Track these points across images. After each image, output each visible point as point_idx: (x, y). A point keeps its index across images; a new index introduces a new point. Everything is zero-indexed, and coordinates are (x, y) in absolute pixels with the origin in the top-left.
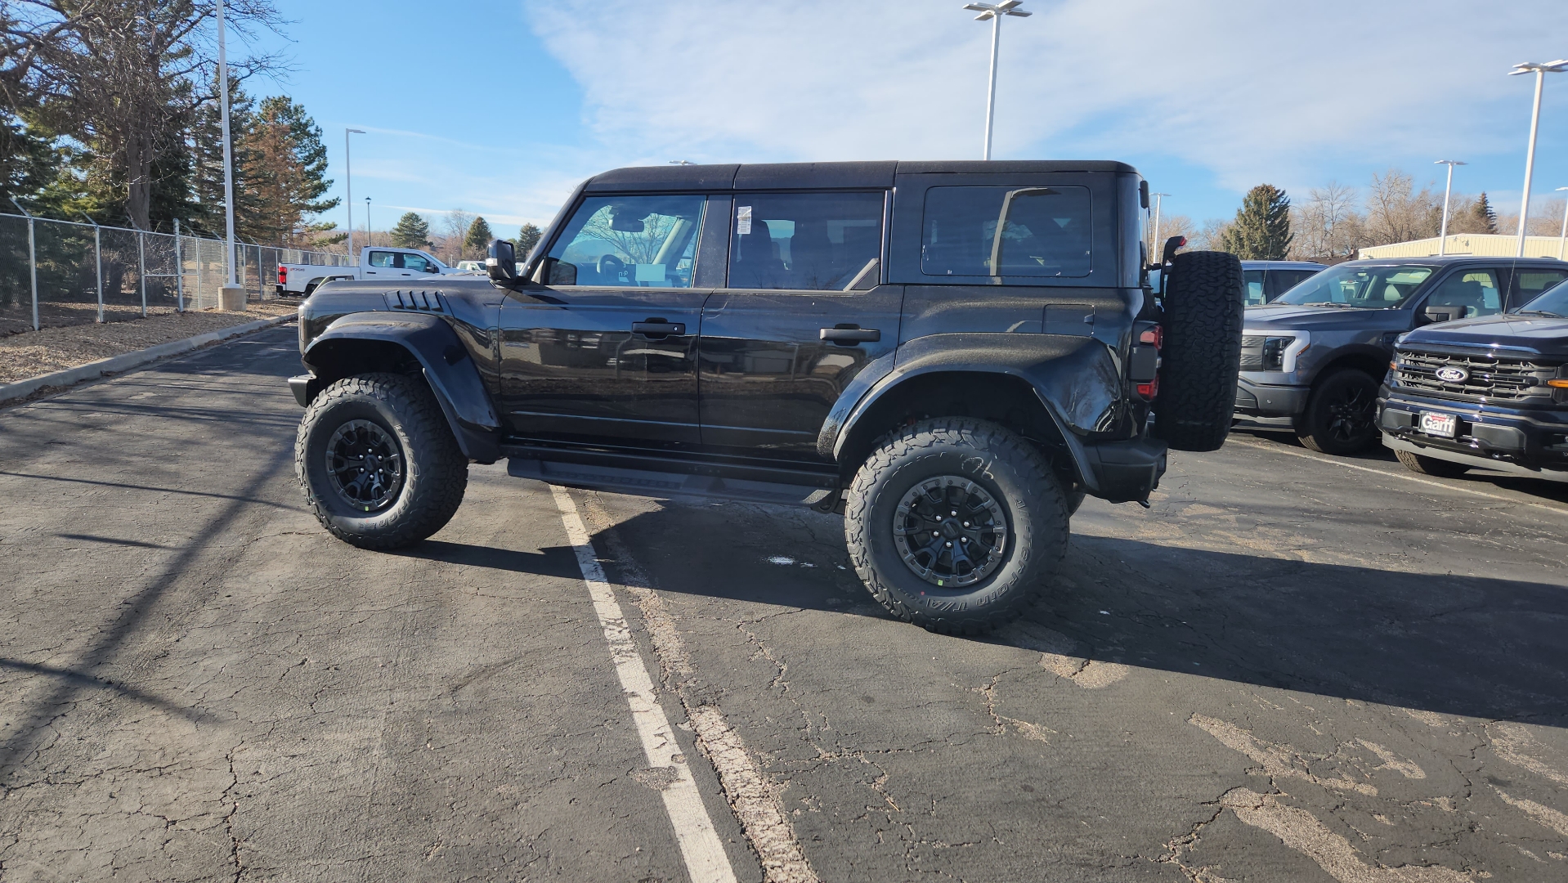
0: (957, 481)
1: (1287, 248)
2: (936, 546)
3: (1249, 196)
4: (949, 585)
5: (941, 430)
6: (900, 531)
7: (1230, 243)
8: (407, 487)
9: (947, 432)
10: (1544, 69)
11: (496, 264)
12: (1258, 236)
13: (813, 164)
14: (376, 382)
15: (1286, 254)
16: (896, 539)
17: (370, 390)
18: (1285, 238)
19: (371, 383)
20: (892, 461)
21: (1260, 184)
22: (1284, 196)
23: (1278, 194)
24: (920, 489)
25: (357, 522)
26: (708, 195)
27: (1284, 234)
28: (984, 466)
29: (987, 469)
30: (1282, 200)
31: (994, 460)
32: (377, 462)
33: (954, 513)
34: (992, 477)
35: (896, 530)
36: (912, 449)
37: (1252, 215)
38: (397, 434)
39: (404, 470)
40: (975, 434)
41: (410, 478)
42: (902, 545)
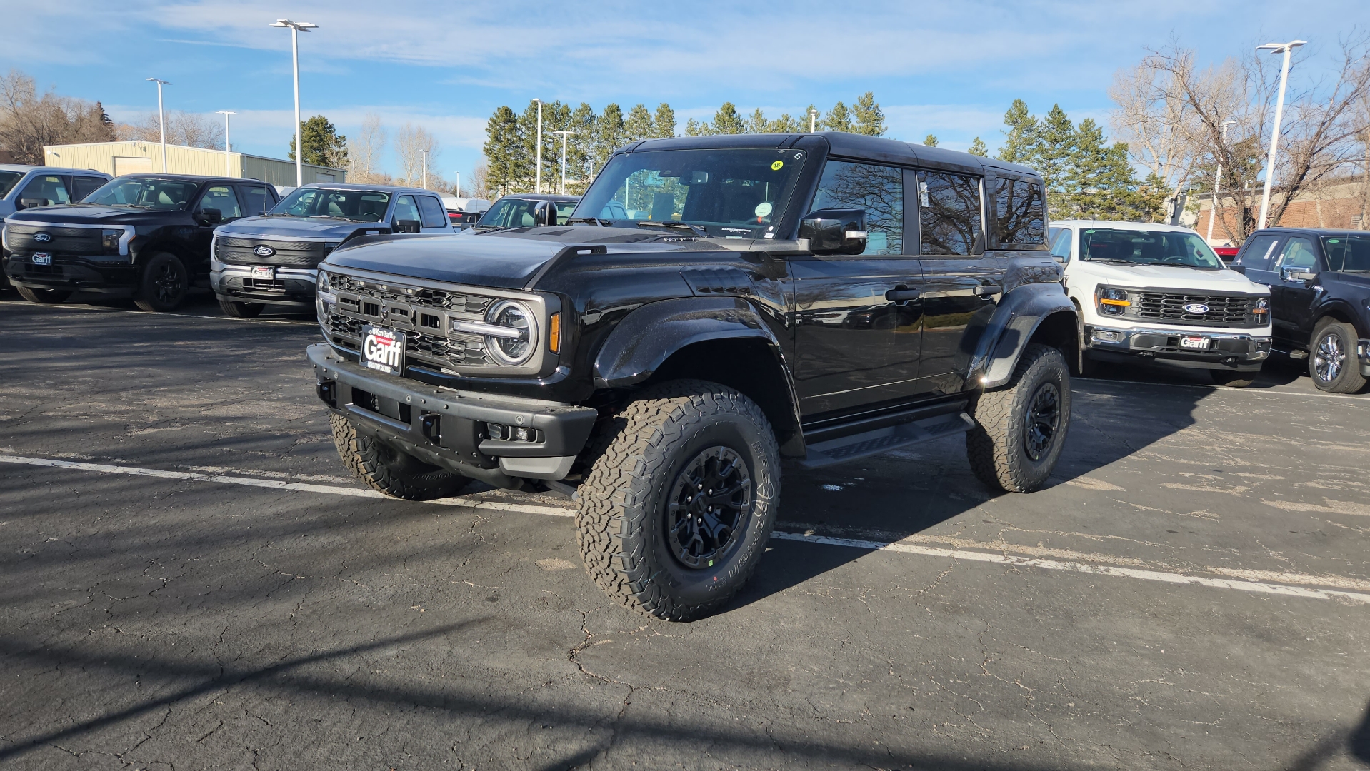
0: (1049, 386)
4: (1041, 457)
5: (1046, 355)
6: (1029, 429)
8: (757, 515)
24: (1037, 396)
25: (706, 587)
28: (1058, 373)
29: (1060, 375)
34: (1061, 380)
38: (752, 453)
39: (754, 496)
40: (1055, 353)
41: (760, 504)
42: (1027, 439)
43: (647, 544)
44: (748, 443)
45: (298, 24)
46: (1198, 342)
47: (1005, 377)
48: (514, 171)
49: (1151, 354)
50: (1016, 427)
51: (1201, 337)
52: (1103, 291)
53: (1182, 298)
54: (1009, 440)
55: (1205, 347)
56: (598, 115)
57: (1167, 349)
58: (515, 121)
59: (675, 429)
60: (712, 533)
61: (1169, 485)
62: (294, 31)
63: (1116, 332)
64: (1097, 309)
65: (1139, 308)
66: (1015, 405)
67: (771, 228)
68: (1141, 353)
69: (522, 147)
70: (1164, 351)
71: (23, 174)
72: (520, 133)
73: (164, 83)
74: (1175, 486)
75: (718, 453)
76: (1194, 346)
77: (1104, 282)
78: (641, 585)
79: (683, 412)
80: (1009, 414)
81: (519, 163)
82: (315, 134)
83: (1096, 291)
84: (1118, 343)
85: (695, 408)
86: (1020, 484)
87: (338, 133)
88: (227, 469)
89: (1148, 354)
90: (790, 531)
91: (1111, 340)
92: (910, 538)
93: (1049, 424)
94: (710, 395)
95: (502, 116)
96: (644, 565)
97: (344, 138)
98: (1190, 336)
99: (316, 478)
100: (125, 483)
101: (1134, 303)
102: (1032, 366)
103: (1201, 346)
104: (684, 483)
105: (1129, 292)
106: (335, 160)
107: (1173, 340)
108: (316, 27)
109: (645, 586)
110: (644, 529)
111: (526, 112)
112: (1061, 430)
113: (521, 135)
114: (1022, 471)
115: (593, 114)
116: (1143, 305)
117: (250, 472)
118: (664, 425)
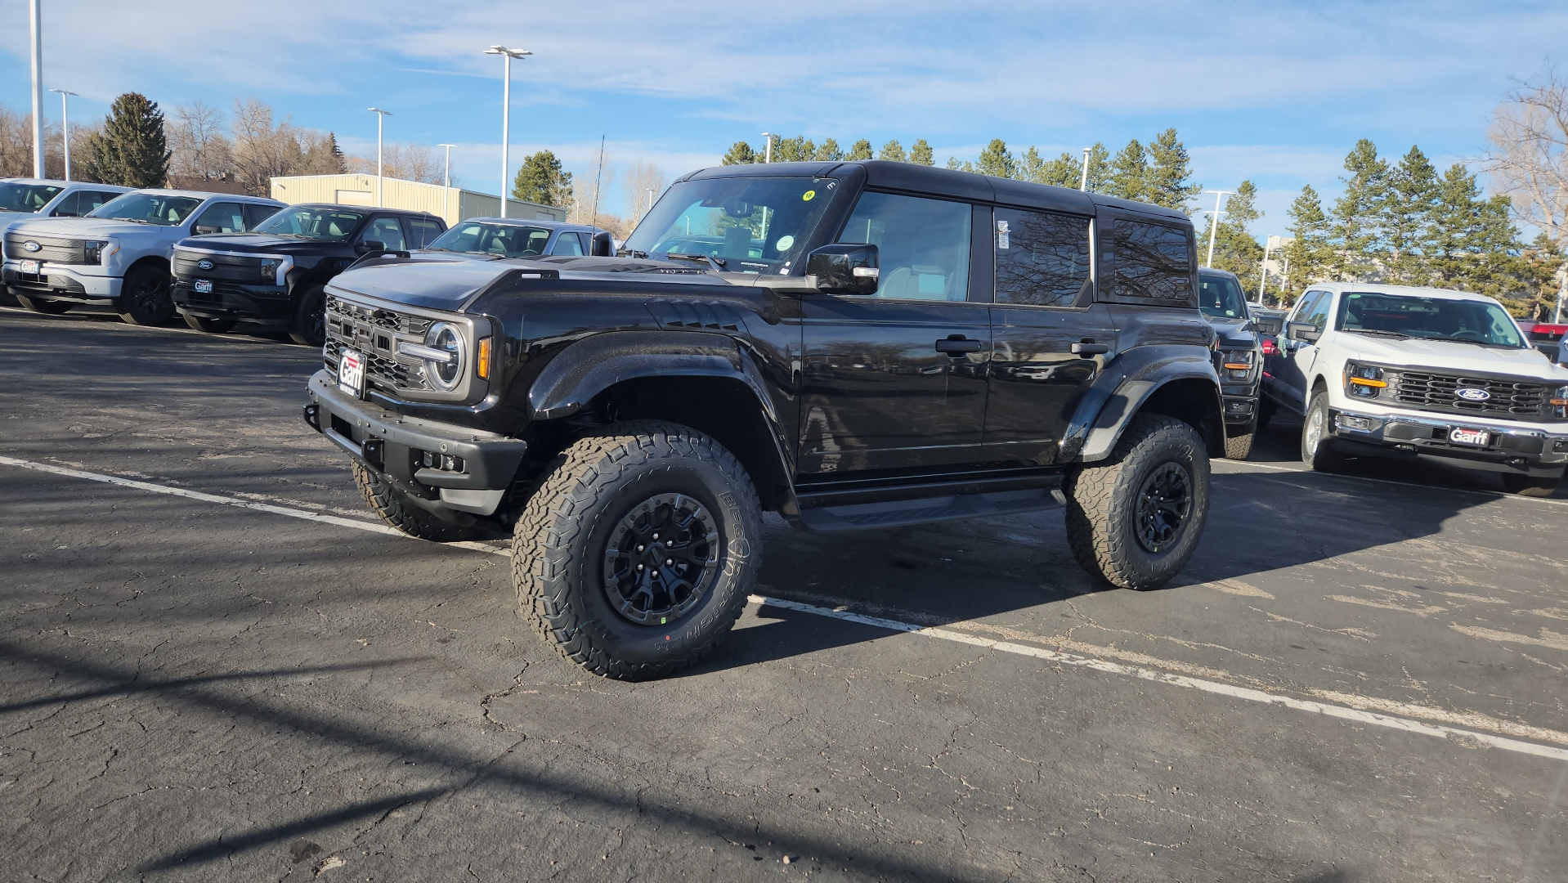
0: (1173, 466)
1: (165, 165)
3: (118, 103)
4: (1161, 549)
5: (1168, 427)
7: (102, 153)
9: (1171, 428)
10: (510, 55)
12: (134, 148)
14: (689, 435)
15: (166, 171)
16: (1137, 521)
17: (686, 448)
18: (162, 153)
19: (683, 438)
21: (129, 92)
22: (157, 109)
23: (150, 106)
24: (1153, 477)
25: (653, 645)
26: (973, 205)
27: (162, 149)
29: (1190, 453)
30: (155, 112)
32: (666, 550)
34: (1191, 460)
35: (1137, 514)
37: (124, 125)
38: (720, 505)
39: (724, 552)
40: (1184, 428)
41: (732, 562)
42: (1139, 526)
43: (573, 589)
44: (715, 493)
45: (512, 50)
46: (1473, 436)
47: (1104, 450)
49: (1411, 448)
50: (1119, 510)
51: (1478, 430)
52: (1356, 368)
53: (1455, 381)
54: (1110, 525)
55: (1483, 442)
56: (845, 153)
57: (1432, 443)
59: (613, 470)
60: (668, 587)
61: (1337, 598)
62: (507, 58)
63: (1367, 419)
64: (1345, 390)
65: (1398, 390)
66: (1118, 483)
67: (788, 264)
68: (1399, 446)
70: (1428, 445)
71: (201, 201)
73: (386, 113)
74: (1344, 599)
75: (673, 500)
76: (1468, 441)
77: (1355, 357)
78: (567, 634)
79: (625, 452)
80: (1111, 494)
82: (540, 170)
83: (1345, 368)
84: (1368, 432)
85: (640, 448)
86: (1128, 578)
87: (564, 170)
88: (270, 497)
89: (1408, 447)
90: (818, 604)
91: (1360, 428)
92: (957, 625)
93: (1176, 513)
94: (663, 436)
95: (738, 153)
96: (570, 612)
97: (570, 175)
98: (1462, 428)
99: (352, 512)
100: (165, 502)
101: (1392, 384)
102: (1146, 440)
103: (1477, 442)
104: (626, 529)
105: (1386, 370)
106: (559, 198)
107: (1440, 432)
108: (530, 53)
109: (572, 635)
110: (570, 573)
112: (1194, 520)
114: (1129, 563)
115: (840, 152)
116: (1403, 387)
117: (291, 502)
118: (599, 463)
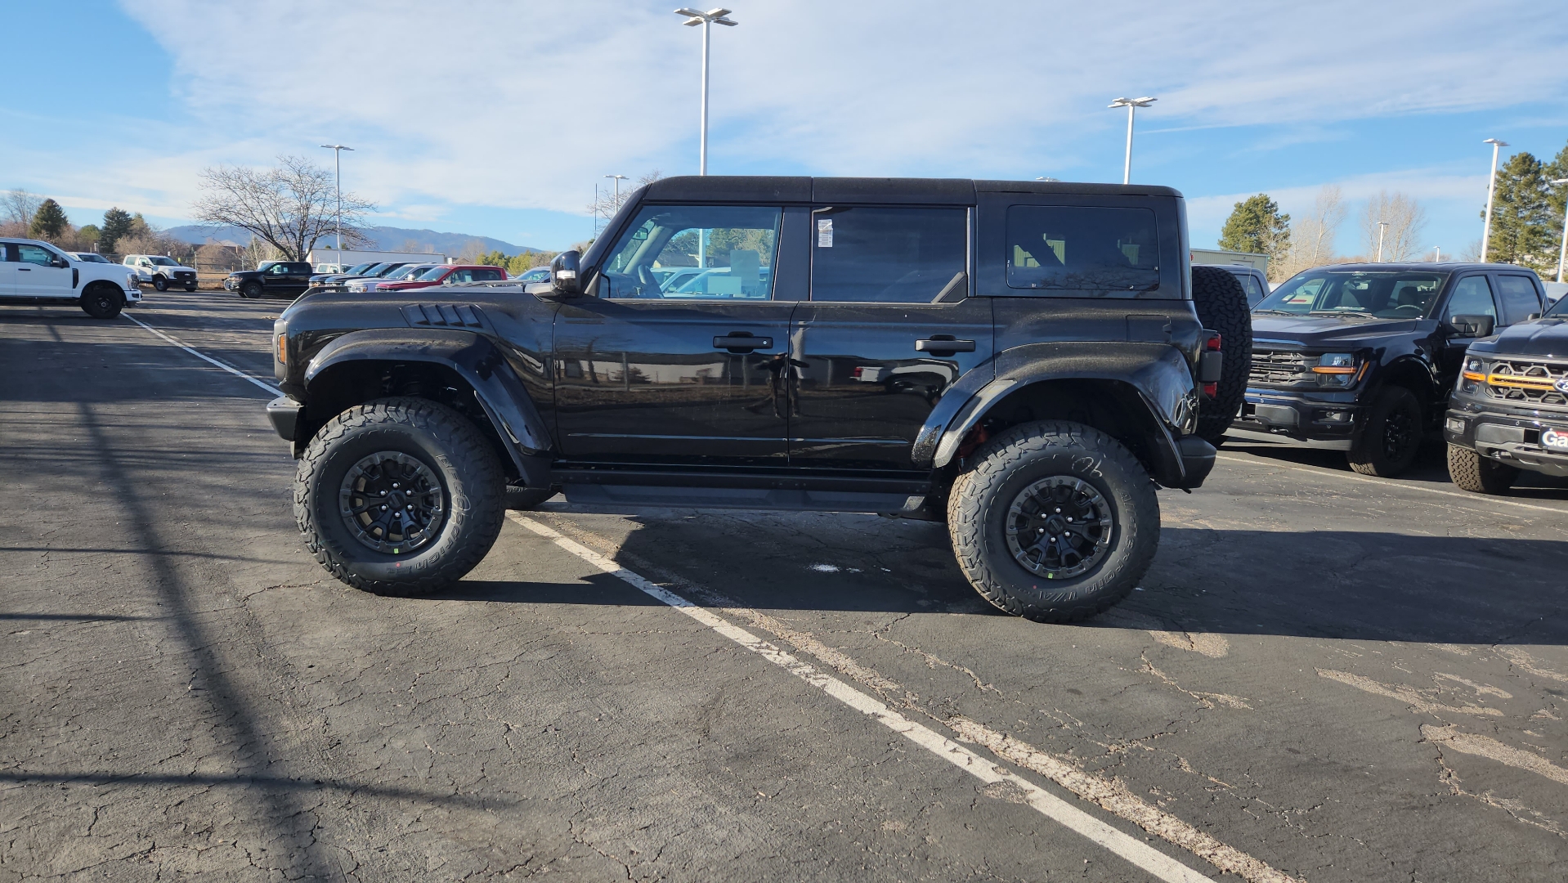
0: (1067, 480)
2: (1044, 541)
4: (1059, 577)
5: (1052, 434)
6: (1012, 531)
8: (452, 523)
9: (1058, 435)
10: (1134, 104)
11: (574, 277)
13: (889, 179)
14: (409, 407)
16: (1009, 538)
17: (403, 417)
19: (402, 410)
20: (1007, 465)
24: (1032, 490)
25: (384, 568)
26: (783, 207)
28: (1094, 465)
29: (1096, 467)
31: (1103, 459)
32: (405, 497)
33: (1058, 510)
34: (1101, 475)
35: (1008, 531)
36: (1026, 452)
38: (439, 465)
39: (447, 504)
41: (455, 513)
42: (1013, 544)
44: (432, 455)
47: (945, 455)
48: (1527, 240)
58: (1537, 172)
62: (1131, 108)
66: (969, 493)
69: (1549, 205)
72: (1546, 186)
75: (395, 457)
80: (960, 503)
81: (1538, 229)
87: (1281, 212)
92: (732, 609)
93: (1090, 537)
94: (384, 407)
97: (1287, 217)
108: (1155, 100)
109: (317, 549)
111: (1558, 157)
112: (1120, 550)
113: (1547, 189)
114: (995, 584)
